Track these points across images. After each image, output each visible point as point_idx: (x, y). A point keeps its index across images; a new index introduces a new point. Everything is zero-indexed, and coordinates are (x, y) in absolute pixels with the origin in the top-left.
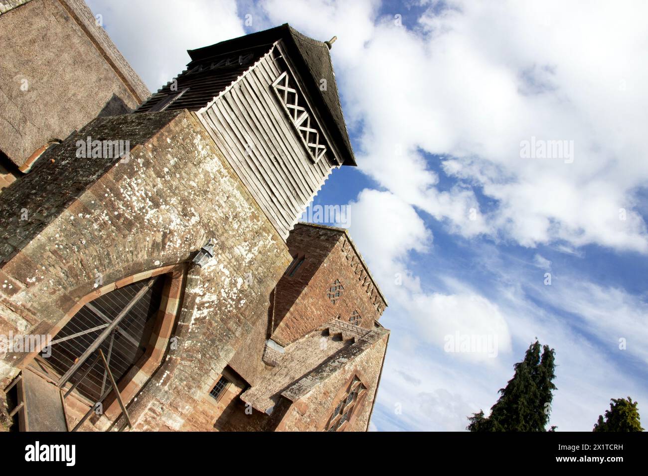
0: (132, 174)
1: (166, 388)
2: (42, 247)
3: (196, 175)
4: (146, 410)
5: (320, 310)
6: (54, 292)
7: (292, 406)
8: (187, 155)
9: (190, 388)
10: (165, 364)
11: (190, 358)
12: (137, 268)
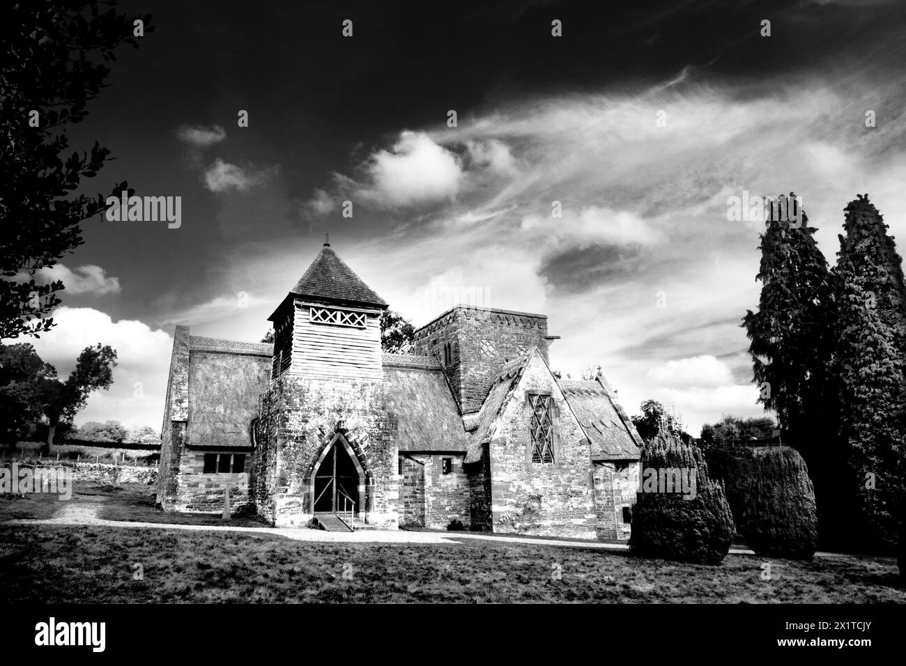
0: (287, 420)
1: (376, 485)
2: (282, 470)
3: (311, 396)
4: (375, 498)
5: (486, 369)
6: (299, 481)
7: (491, 446)
8: (301, 393)
9: (388, 478)
10: (368, 475)
11: (377, 466)
12: (321, 450)
